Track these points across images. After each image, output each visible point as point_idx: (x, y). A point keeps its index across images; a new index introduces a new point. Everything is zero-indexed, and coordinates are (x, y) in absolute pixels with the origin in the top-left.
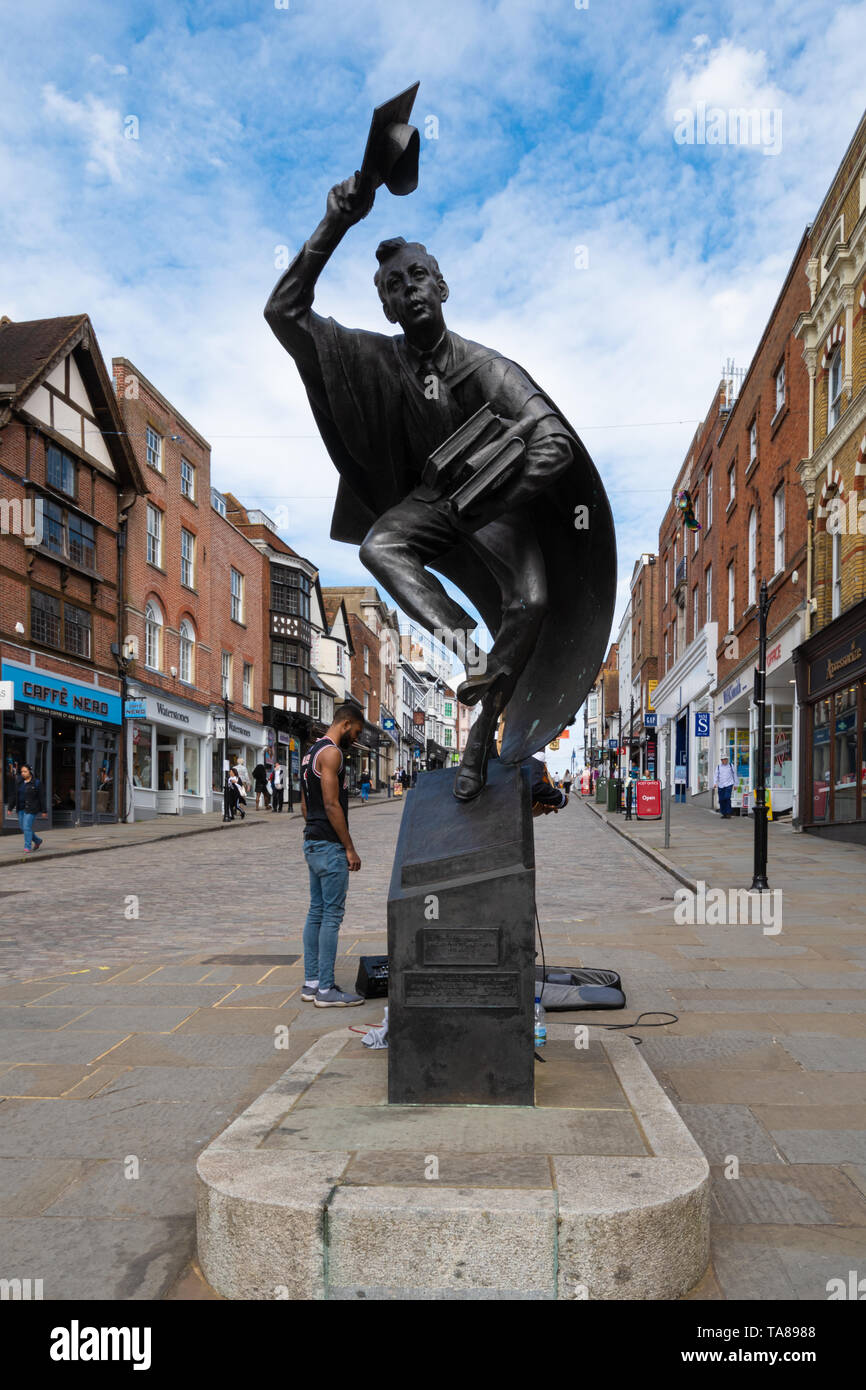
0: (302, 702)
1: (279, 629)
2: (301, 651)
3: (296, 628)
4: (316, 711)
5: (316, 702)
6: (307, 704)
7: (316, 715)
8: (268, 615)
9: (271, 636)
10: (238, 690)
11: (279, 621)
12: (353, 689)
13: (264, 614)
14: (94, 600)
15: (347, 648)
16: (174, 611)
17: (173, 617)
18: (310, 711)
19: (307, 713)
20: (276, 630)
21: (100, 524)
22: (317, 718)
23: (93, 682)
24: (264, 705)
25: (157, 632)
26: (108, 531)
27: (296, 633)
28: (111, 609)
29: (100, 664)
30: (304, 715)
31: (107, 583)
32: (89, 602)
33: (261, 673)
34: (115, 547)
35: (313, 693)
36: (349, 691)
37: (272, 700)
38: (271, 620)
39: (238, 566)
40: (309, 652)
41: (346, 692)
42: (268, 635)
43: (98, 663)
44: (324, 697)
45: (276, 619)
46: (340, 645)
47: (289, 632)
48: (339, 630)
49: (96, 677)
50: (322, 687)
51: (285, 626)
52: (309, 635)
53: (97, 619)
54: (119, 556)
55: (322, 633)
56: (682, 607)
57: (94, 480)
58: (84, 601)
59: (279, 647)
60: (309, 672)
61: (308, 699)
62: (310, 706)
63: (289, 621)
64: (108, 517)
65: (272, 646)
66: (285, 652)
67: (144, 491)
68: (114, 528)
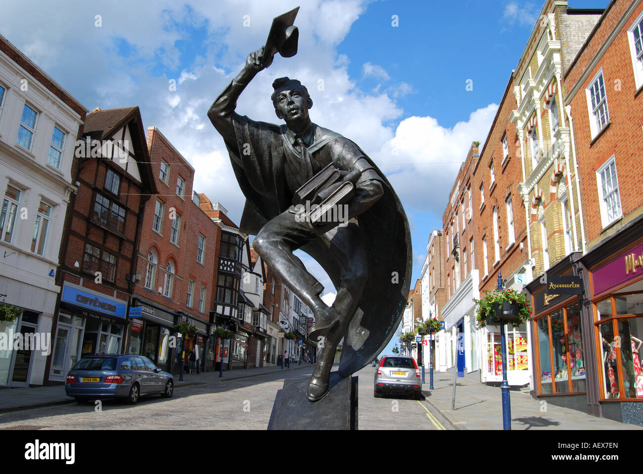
0: (234, 309)
1: (223, 267)
2: (235, 280)
3: (233, 267)
4: (241, 315)
5: (241, 310)
6: (236, 311)
7: (241, 318)
8: (218, 259)
10: (197, 302)
11: (224, 263)
12: (264, 302)
13: (215, 259)
14: (120, 250)
15: (262, 279)
16: (164, 257)
17: (163, 259)
18: (238, 315)
19: (236, 316)
20: (221, 268)
21: (129, 209)
23: (113, 296)
24: (211, 311)
25: (153, 268)
26: (133, 213)
27: (233, 270)
28: (129, 255)
30: (234, 317)
31: (129, 241)
32: (117, 251)
33: (211, 292)
34: (136, 221)
35: (240, 304)
36: (262, 303)
37: (215, 309)
38: (220, 261)
39: (203, 233)
41: (260, 304)
42: (217, 270)
43: (118, 284)
44: (247, 306)
45: (222, 262)
46: (258, 277)
47: (229, 269)
48: (258, 269)
49: (115, 292)
50: (246, 301)
51: (227, 266)
52: (240, 271)
53: (120, 260)
54: (137, 226)
55: (248, 270)
56: (457, 260)
57: (129, 186)
58: (115, 250)
59: (222, 277)
60: (239, 292)
61: (237, 308)
62: (238, 312)
63: (225, 268)
64: (134, 206)
65: (218, 277)
66: (225, 281)
67: (156, 192)
68: (137, 211)
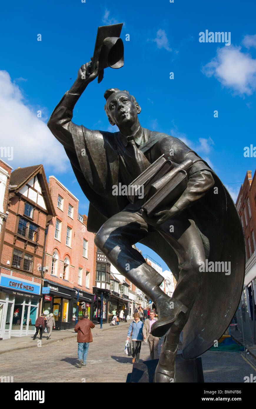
0: (107, 285)
1: (99, 259)
2: (107, 266)
4: (112, 288)
5: (112, 285)
7: (112, 289)
8: (96, 254)
9: (96, 261)
10: (84, 282)
11: (100, 256)
13: (94, 254)
14: (35, 252)
16: (62, 254)
17: (62, 256)
18: (110, 288)
19: (109, 289)
20: (98, 259)
21: (40, 227)
22: (113, 290)
23: (32, 281)
24: (93, 287)
25: (56, 262)
26: (42, 229)
27: (105, 260)
28: (41, 254)
29: (35, 274)
30: (108, 290)
31: (40, 246)
32: (33, 253)
33: (93, 275)
34: (44, 234)
35: (111, 281)
36: (125, 280)
37: (96, 285)
39: (86, 238)
40: (110, 266)
41: (123, 280)
42: (95, 261)
43: (35, 273)
44: (115, 283)
45: (98, 255)
47: (103, 260)
49: (33, 278)
50: (115, 279)
53: (35, 258)
54: (45, 236)
57: (39, 213)
58: (32, 252)
59: (99, 265)
60: (110, 274)
61: (109, 284)
62: (110, 286)
63: (101, 259)
64: (43, 224)
65: (97, 265)
66: (101, 267)
67: (55, 215)
68: (45, 227)
